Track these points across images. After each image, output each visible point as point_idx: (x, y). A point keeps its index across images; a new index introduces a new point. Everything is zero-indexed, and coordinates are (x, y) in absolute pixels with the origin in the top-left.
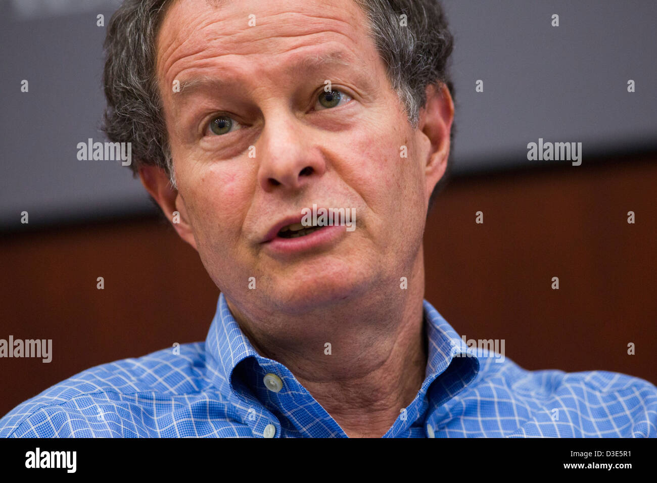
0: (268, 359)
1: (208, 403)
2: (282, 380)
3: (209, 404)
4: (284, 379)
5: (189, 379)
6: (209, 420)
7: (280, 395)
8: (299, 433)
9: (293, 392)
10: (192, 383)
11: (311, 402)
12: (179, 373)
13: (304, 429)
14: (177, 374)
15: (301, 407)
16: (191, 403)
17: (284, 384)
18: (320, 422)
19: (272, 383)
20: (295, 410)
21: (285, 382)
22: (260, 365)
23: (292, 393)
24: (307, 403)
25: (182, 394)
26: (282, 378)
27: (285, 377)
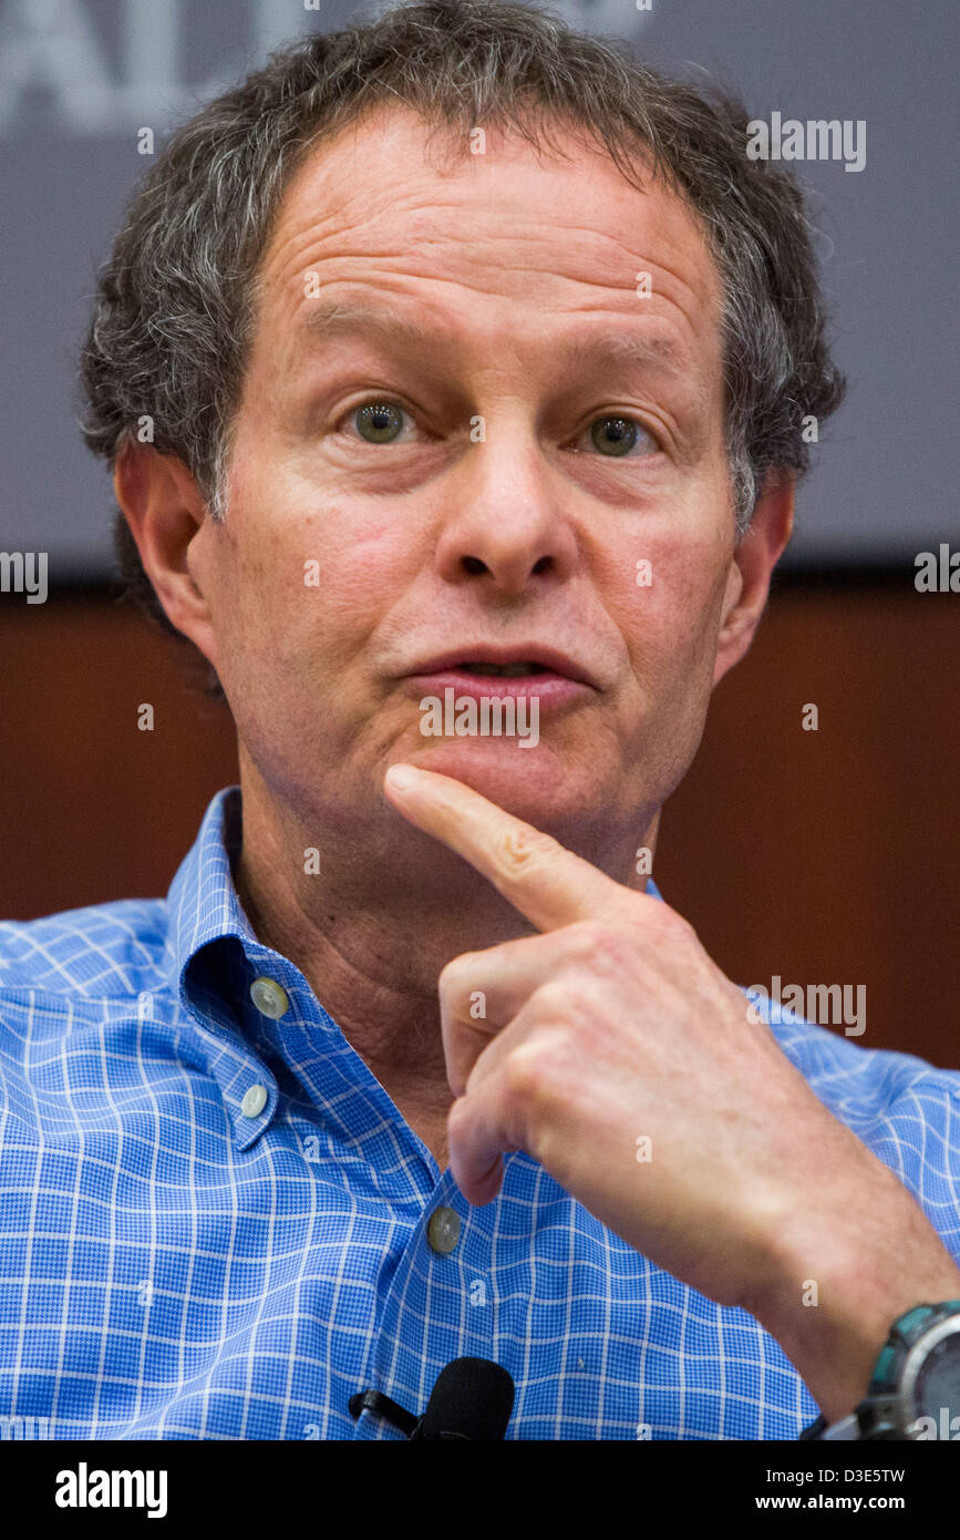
0: (264, 947)
1: (141, 1024)
2: (288, 996)
3: (144, 1028)
4: (293, 994)
5: (118, 969)
6: (140, 1060)
7: (282, 1026)
8: (317, 1110)
9: (309, 1023)
10: (124, 977)
11: (342, 1048)
12: (100, 957)
13: (327, 1105)
14: (95, 956)
15: (324, 1057)
16: (111, 1018)
17: (291, 1004)
18: (361, 1094)
19: (267, 998)
20: (312, 1061)
21: (293, 1000)
22: (248, 956)
23: (306, 1026)
24: (334, 1050)
25: (99, 998)
26: (289, 992)
27: (295, 989)
